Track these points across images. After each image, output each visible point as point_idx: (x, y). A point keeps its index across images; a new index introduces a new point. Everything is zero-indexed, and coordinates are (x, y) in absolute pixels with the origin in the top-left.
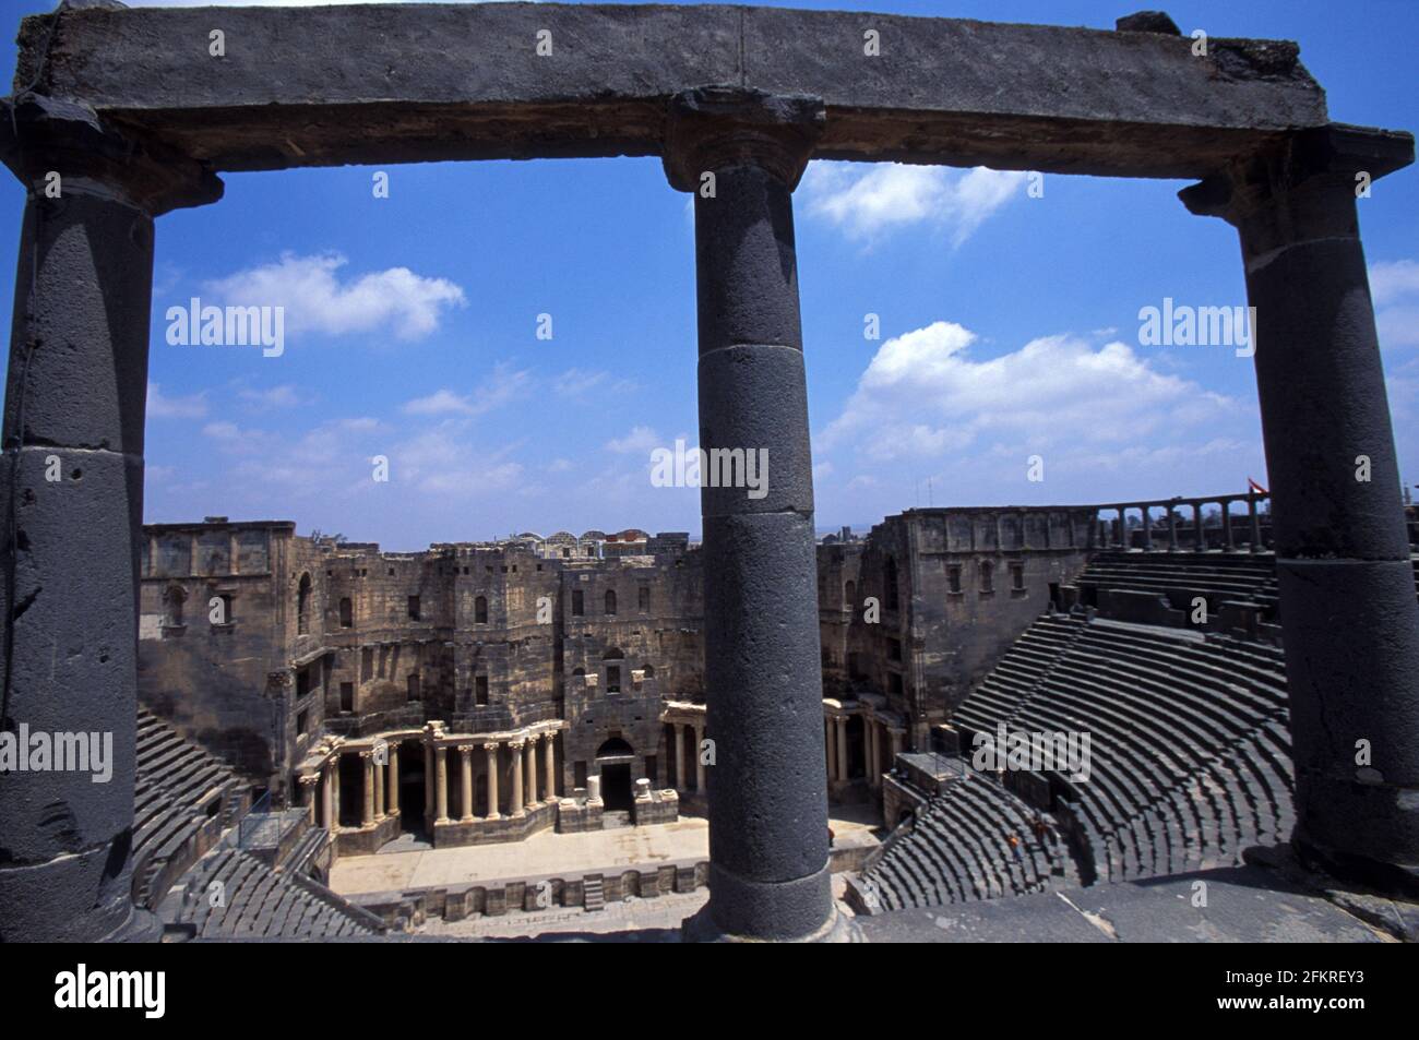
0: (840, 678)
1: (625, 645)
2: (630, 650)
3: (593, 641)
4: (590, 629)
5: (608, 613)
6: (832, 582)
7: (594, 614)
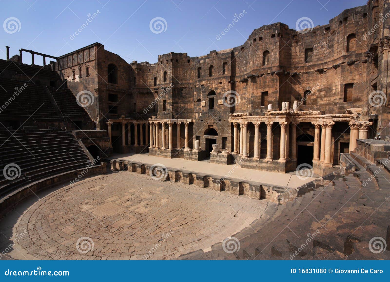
0: (337, 101)
1: (216, 88)
2: (218, 91)
3: (204, 87)
4: (203, 83)
6: (338, 39)
7: (205, 76)
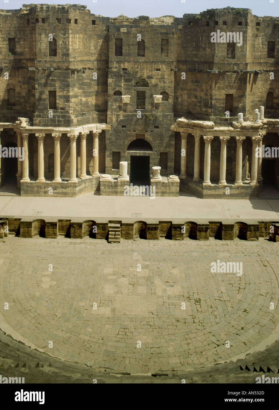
1: (150, 77)
2: (154, 81)
3: (128, 74)
4: (126, 65)
5: (139, 55)
7: (129, 55)
